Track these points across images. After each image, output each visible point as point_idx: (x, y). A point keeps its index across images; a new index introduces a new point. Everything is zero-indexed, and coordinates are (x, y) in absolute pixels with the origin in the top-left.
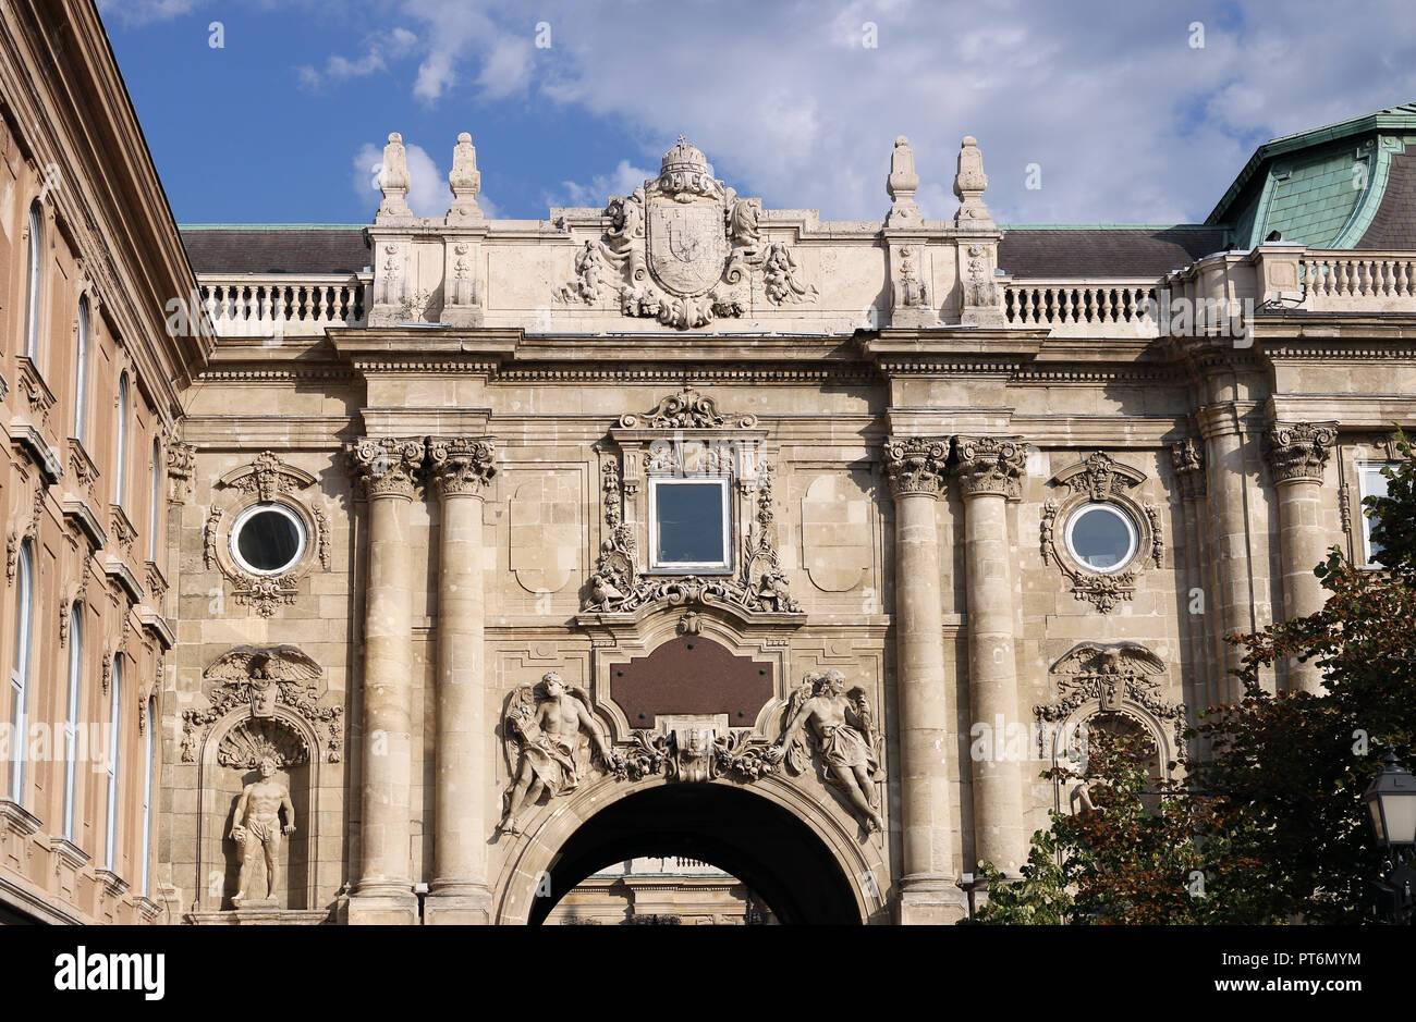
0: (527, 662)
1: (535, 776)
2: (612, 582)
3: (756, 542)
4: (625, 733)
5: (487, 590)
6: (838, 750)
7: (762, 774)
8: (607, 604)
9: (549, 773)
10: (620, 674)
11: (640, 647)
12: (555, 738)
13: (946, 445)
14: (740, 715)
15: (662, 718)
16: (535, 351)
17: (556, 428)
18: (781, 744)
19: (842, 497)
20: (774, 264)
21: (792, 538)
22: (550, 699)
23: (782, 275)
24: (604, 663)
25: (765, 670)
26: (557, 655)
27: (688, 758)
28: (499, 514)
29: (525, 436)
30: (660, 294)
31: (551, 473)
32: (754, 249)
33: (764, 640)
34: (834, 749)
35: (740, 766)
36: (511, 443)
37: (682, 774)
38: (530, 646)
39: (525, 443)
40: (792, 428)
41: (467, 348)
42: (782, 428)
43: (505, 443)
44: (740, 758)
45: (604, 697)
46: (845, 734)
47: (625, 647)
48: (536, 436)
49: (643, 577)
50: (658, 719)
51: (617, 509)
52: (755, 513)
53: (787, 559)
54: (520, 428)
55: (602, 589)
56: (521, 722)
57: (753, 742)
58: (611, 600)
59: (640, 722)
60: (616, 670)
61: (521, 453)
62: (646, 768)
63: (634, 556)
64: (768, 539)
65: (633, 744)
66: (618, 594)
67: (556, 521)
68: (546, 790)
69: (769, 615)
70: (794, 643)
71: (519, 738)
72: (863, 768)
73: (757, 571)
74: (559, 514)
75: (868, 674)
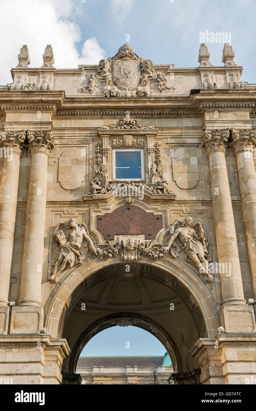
0: (62, 215)
1: (64, 257)
2: (97, 183)
3: (154, 170)
4: (102, 242)
5: (49, 188)
6: (191, 247)
7: (159, 257)
8: (95, 192)
9: (70, 257)
10: (100, 219)
11: (108, 209)
12: (73, 243)
13: (228, 132)
14: (150, 235)
15: (117, 236)
16: (70, 103)
17: (78, 132)
18: (167, 246)
19: (188, 156)
20: (158, 79)
21: (169, 170)
22: (72, 228)
23: (162, 83)
24: (94, 215)
25: (159, 218)
26: (75, 213)
27: (128, 250)
28: (55, 162)
29: (66, 135)
30: (116, 89)
31: (75, 148)
32: (151, 75)
33: (159, 207)
34: (189, 247)
35: (149, 254)
36: (60, 138)
37: (126, 257)
38: (65, 209)
39: (66, 138)
40: (167, 132)
41: (43, 99)
42: (163, 132)
43: (58, 138)
44: (150, 251)
45: (93, 228)
46: (194, 241)
47: (103, 209)
48: (70, 135)
49: (110, 183)
50: (116, 237)
51: (99, 159)
52: (154, 160)
53: (167, 176)
54: (64, 132)
55: (94, 186)
56: (59, 236)
57: (155, 245)
58: (97, 190)
59: (108, 237)
60: (99, 219)
61: (64, 141)
62: (111, 255)
63: (107, 175)
64: (159, 169)
65: (106, 246)
66: (100, 188)
67: (76, 164)
68: (68, 264)
69: (160, 195)
70: (171, 208)
71: (58, 243)
72: (202, 255)
73: (155, 180)
74: (77, 162)
75: (201, 220)
